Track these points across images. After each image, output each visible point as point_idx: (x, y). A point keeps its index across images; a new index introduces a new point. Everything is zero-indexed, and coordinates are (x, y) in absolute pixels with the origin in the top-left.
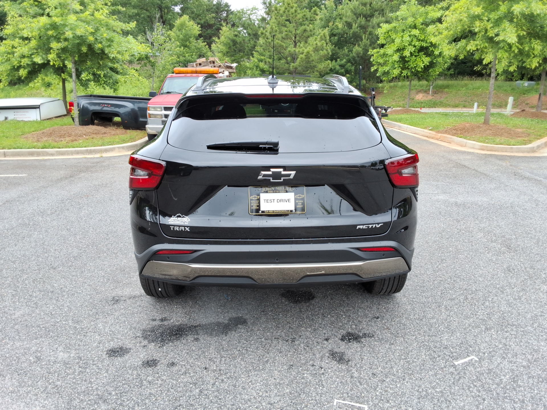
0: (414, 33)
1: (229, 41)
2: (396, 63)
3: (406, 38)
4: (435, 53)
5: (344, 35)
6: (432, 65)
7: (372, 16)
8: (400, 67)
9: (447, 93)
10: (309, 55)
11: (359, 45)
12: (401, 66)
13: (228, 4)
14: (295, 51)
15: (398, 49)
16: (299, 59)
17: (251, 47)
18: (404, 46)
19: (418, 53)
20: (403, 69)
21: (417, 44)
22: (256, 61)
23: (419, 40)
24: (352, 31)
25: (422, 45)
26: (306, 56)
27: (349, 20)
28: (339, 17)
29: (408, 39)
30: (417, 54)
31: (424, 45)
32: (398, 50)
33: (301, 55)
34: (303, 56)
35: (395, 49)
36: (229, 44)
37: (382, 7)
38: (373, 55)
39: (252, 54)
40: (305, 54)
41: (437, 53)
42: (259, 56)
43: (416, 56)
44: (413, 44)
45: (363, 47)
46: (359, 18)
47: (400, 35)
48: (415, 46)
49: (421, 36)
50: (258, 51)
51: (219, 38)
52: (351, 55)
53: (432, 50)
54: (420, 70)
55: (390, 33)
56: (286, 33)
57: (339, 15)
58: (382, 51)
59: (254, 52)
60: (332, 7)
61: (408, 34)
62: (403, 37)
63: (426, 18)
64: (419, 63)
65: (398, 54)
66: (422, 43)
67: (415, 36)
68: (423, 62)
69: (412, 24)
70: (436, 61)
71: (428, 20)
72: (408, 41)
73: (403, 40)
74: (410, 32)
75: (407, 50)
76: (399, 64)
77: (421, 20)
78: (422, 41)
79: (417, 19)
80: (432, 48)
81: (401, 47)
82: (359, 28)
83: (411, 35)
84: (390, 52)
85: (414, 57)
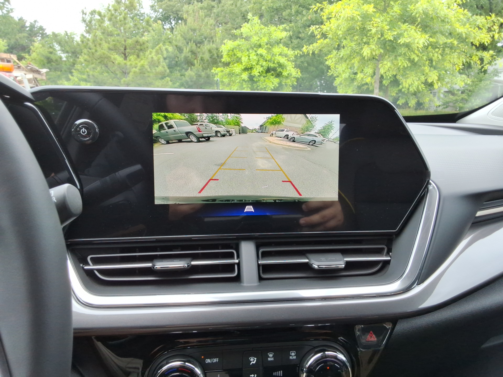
0: (262, 53)
1: (42, 58)
2: (244, 83)
3: (253, 57)
4: (283, 74)
5: (175, 58)
6: (281, 86)
7: (201, 42)
10: (144, 70)
11: (191, 69)
12: (250, 86)
13: (42, 27)
14: (125, 64)
15: (246, 67)
16: (131, 74)
17: (70, 65)
18: (252, 66)
19: (266, 73)
21: (264, 63)
22: (76, 80)
23: (266, 61)
24: (183, 55)
25: (270, 65)
26: (140, 70)
27: (180, 44)
28: (169, 40)
29: (255, 57)
30: (265, 75)
31: (272, 66)
32: (246, 69)
33: (134, 69)
34: (137, 70)
35: (243, 68)
36: (43, 61)
37: (211, 34)
38: (217, 74)
39: (71, 73)
40: (138, 68)
41: (285, 74)
42: (79, 75)
43: (264, 77)
44: (260, 64)
45: (196, 72)
46: (190, 43)
47: (246, 54)
48: (262, 66)
49: (267, 57)
50: (78, 70)
51: (30, 55)
52: (184, 79)
53: (280, 72)
55: (235, 51)
56: (114, 43)
57: (168, 39)
58: (227, 70)
59: (73, 71)
60: (160, 29)
61: (254, 53)
62: (249, 56)
63: (270, 38)
64: (268, 84)
65: (247, 72)
66: (269, 63)
67: (261, 56)
68: (273, 83)
69: (256, 43)
70: (285, 83)
71: (272, 40)
72: (255, 60)
73: (250, 59)
74: (256, 51)
75: (255, 69)
76: (247, 84)
77: (265, 40)
78: (269, 61)
79: (261, 38)
80: (280, 69)
81: (248, 66)
82: (190, 53)
83: (257, 55)
84: (236, 71)
85: (262, 77)
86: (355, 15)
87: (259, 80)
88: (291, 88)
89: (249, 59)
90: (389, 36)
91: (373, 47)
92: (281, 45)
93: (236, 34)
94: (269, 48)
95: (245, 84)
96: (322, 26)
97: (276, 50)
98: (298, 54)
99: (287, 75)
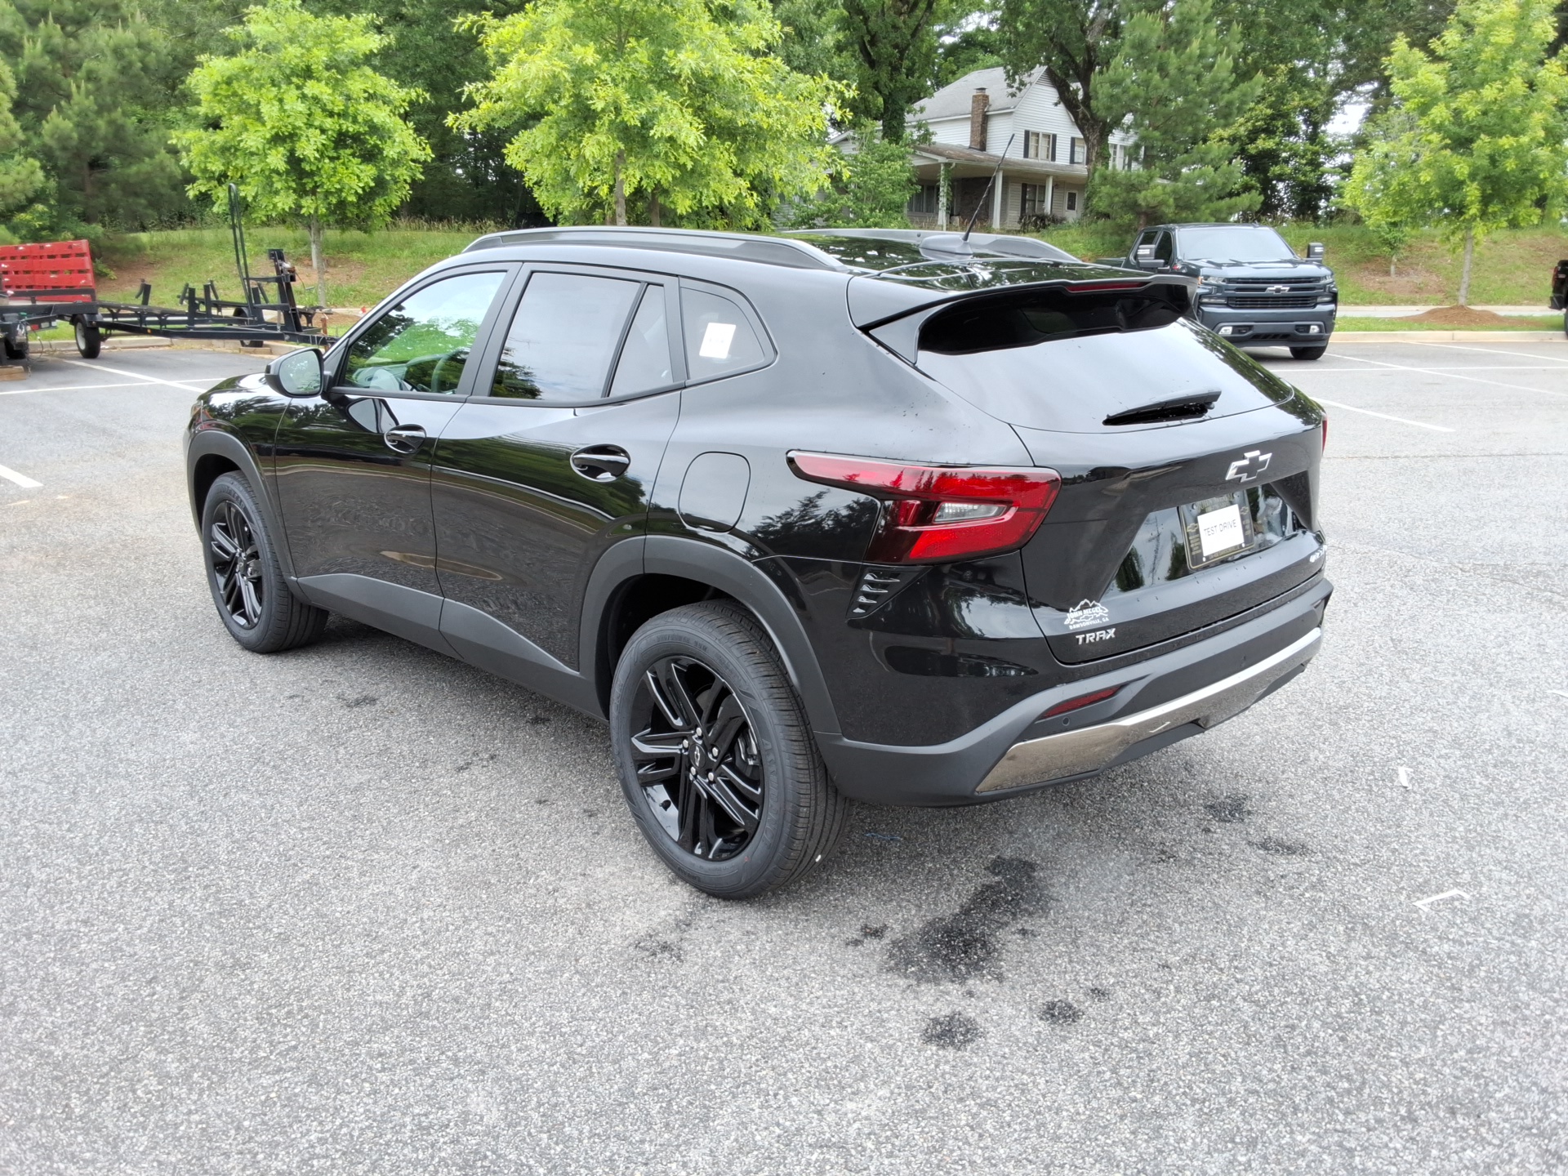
0: (316, 92)
2: (275, 178)
3: (294, 103)
4: (385, 153)
6: (381, 185)
7: (80, 21)
8: (289, 188)
9: (363, 264)
11: (61, 112)
12: (294, 185)
15: (277, 134)
18: (293, 129)
19: (336, 149)
20: (302, 192)
21: (329, 123)
23: (331, 114)
25: (344, 127)
29: (301, 107)
30: (333, 154)
31: (351, 129)
32: (277, 139)
35: (268, 136)
41: (391, 152)
43: (332, 159)
44: (317, 123)
45: (76, 119)
46: (42, 25)
47: (271, 95)
48: (322, 131)
49: (333, 103)
52: (36, 142)
53: (376, 146)
54: (352, 198)
55: (235, 84)
58: (216, 138)
61: (294, 93)
62: (281, 101)
63: (334, 51)
64: (346, 181)
65: (281, 149)
66: (342, 121)
67: (316, 100)
68: (358, 177)
69: (297, 65)
70: (391, 175)
71: (343, 58)
72: (301, 112)
73: (285, 111)
74: (298, 87)
75: (303, 139)
76: (286, 181)
77: (320, 56)
78: (339, 115)
79: (309, 50)
80: (375, 138)
81: (284, 129)
82: (47, 58)
83: (304, 97)
84: (250, 143)
85: (327, 161)
86: (558, 70)
87: (319, 169)
88: (408, 187)
89: (282, 110)
90: (633, 116)
91: (603, 139)
92: (368, 71)
93: (232, 37)
94: (337, 80)
95: (280, 181)
96: (491, 84)
97: (357, 84)
98: (418, 96)
99: (395, 156)
